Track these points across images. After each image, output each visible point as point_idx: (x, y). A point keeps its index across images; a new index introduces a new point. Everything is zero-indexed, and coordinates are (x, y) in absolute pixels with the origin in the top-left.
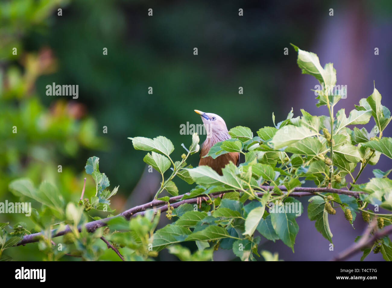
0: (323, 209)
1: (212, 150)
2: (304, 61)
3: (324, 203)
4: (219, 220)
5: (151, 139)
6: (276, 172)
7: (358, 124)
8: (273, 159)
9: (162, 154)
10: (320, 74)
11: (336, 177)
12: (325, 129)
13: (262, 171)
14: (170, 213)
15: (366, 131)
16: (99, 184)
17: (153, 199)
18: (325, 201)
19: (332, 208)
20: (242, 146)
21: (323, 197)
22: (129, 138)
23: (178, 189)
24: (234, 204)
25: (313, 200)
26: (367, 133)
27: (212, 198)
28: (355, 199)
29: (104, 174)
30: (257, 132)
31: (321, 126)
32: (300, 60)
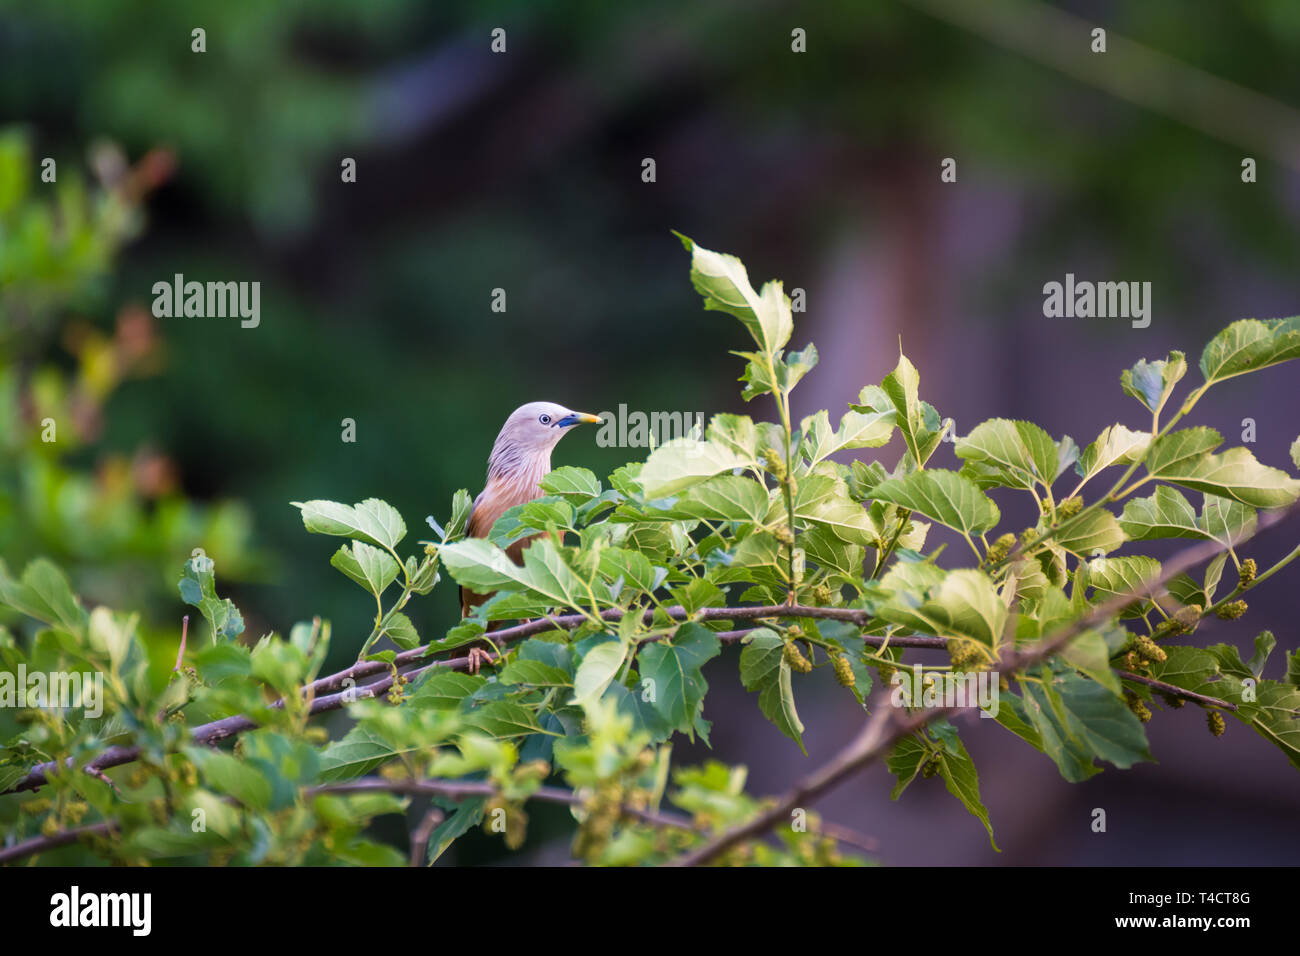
0: (780, 661)
1: (497, 527)
2: (708, 274)
3: (782, 646)
4: (517, 692)
5: (349, 507)
6: (656, 568)
7: (863, 446)
8: (654, 548)
9: (378, 546)
10: (750, 308)
11: (817, 590)
12: (769, 450)
13: (621, 566)
14: (398, 693)
15: (882, 468)
16: (219, 630)
17: (357, 660)
18: (782, 640)
19: (801, 657)
20: (574, 515)
21: (777, 630)
22: (291, 503)
23: (419, 634)
24: (554, 652)
25: (753, 639)
26: (886, 473)
27: (503, 649)
28: (857, 628)
29: (228, 600)
30: (609, 478)
31: (761, 449)
32: (697, 271)
